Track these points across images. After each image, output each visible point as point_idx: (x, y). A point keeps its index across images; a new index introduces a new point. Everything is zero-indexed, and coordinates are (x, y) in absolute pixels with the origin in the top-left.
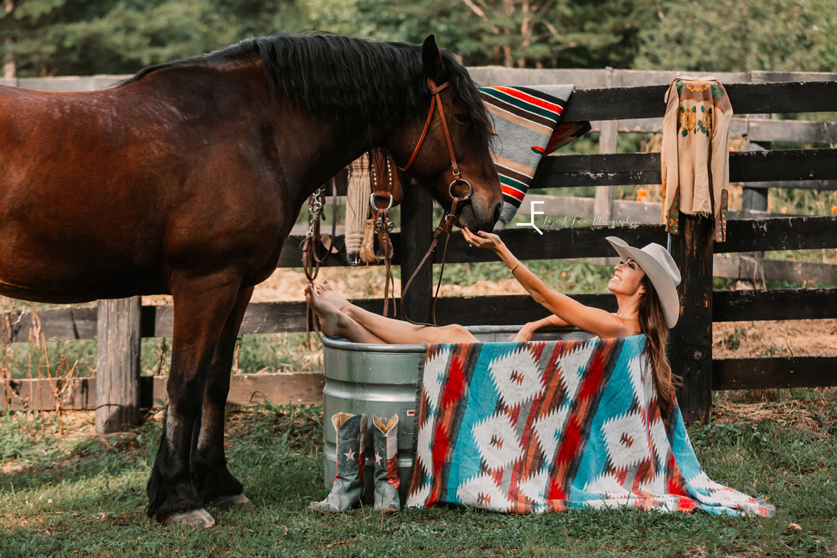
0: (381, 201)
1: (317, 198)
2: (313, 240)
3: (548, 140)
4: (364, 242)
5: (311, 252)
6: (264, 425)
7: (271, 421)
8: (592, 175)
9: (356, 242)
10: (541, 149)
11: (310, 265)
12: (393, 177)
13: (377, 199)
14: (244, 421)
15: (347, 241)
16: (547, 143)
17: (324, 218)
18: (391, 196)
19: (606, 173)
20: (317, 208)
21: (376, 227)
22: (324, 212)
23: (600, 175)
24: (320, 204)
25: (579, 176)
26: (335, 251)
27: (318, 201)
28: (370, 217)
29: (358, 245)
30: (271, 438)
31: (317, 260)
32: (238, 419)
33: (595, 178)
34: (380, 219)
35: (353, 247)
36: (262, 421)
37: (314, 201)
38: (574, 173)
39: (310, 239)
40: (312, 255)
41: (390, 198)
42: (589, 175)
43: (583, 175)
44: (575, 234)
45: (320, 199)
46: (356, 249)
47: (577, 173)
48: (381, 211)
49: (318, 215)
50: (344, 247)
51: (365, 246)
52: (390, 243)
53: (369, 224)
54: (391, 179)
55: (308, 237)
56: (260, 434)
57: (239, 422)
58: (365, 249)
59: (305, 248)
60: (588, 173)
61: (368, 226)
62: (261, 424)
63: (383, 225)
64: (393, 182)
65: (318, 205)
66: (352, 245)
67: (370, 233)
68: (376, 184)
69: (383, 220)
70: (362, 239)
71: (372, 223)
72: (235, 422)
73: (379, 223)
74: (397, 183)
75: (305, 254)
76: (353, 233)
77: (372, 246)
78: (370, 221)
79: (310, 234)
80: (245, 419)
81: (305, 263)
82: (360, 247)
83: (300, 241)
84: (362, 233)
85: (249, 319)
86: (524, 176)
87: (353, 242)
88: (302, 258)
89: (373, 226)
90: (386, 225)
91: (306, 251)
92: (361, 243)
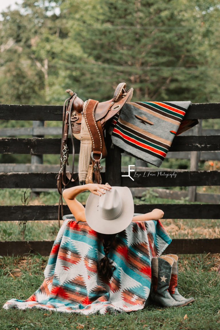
0: (96, 156)
1: (65, 154)
2: (63, 174)
3: (178, 128)
4: (88, 176)
5: (61, 180)
6: (37, 265)
7: (40, 264)
8: (199, 146)
9: (84, 176)
10: (175, 132)
11: (61, 187)
12: (102, 144)
13: (94, 154)
14: (27, 264)
15: (79, 175)
16: (178, 129)
17: (68, 164)
18: (101, 154)
19: (206, 145)
20: (65, 159)
21: (94, 169)
22: (68, 161)
23: (203, 145)
24: (66, 157)
25: (193, 146)
26: (73, 180)
27: (65, 156)
28: (91, 164)
29: (85, 177)
30: (40, 272)
31: (64, 184)
32: (24, 263)
33: (200, 147)
34: (96, 164)
35: (83, 178)
36: (36, 264)
37: (63, 156)
38: (190, 144)
39: (61, 174)
40: (62, 182)
41: (101, 155)
42: (197, 146)
43: (195, 145)
44: (191, 174)
45: (66, 155)
46: (84, 179)
47: (192, 144)
48: (96, 161)
49: (65, 162)
50: (78, 178)
51: (88, 178)
52: (100, 177)
53: (90, 167)
54: (101, 145)
55: (60, 173)
56: (35, 269)
57: (24, 264)
58: (88, 179)
59: (58, 178)
60: (197, 145)
61: (90, 168)
62: (36, 265)
63: (97, 168)
64: (102, 147)
65: (65, 158)
66: (82, 177)
67: (91, 172)
68: (94, 147)
69: (97, 165)
70: (87, 174)
71: (92, 166)
72: (22, 264)
73: (96, 167)
74: (105, 147)
75: (58, 181)
76: (83, 171)
77: (92, 178)
78: (91, 165)
79: (61, 172)
80: (28, 263)
81: (58, 186)
82: (86, 178)
83: (56, 175)
84: (87, 171)
85: (30, 213)
86: (166, 145)
87: (82, 176)
88: (57, 183)
89: (92, 168)
90: (99, 168)
91: (59, 180)
92: (86, 176)
